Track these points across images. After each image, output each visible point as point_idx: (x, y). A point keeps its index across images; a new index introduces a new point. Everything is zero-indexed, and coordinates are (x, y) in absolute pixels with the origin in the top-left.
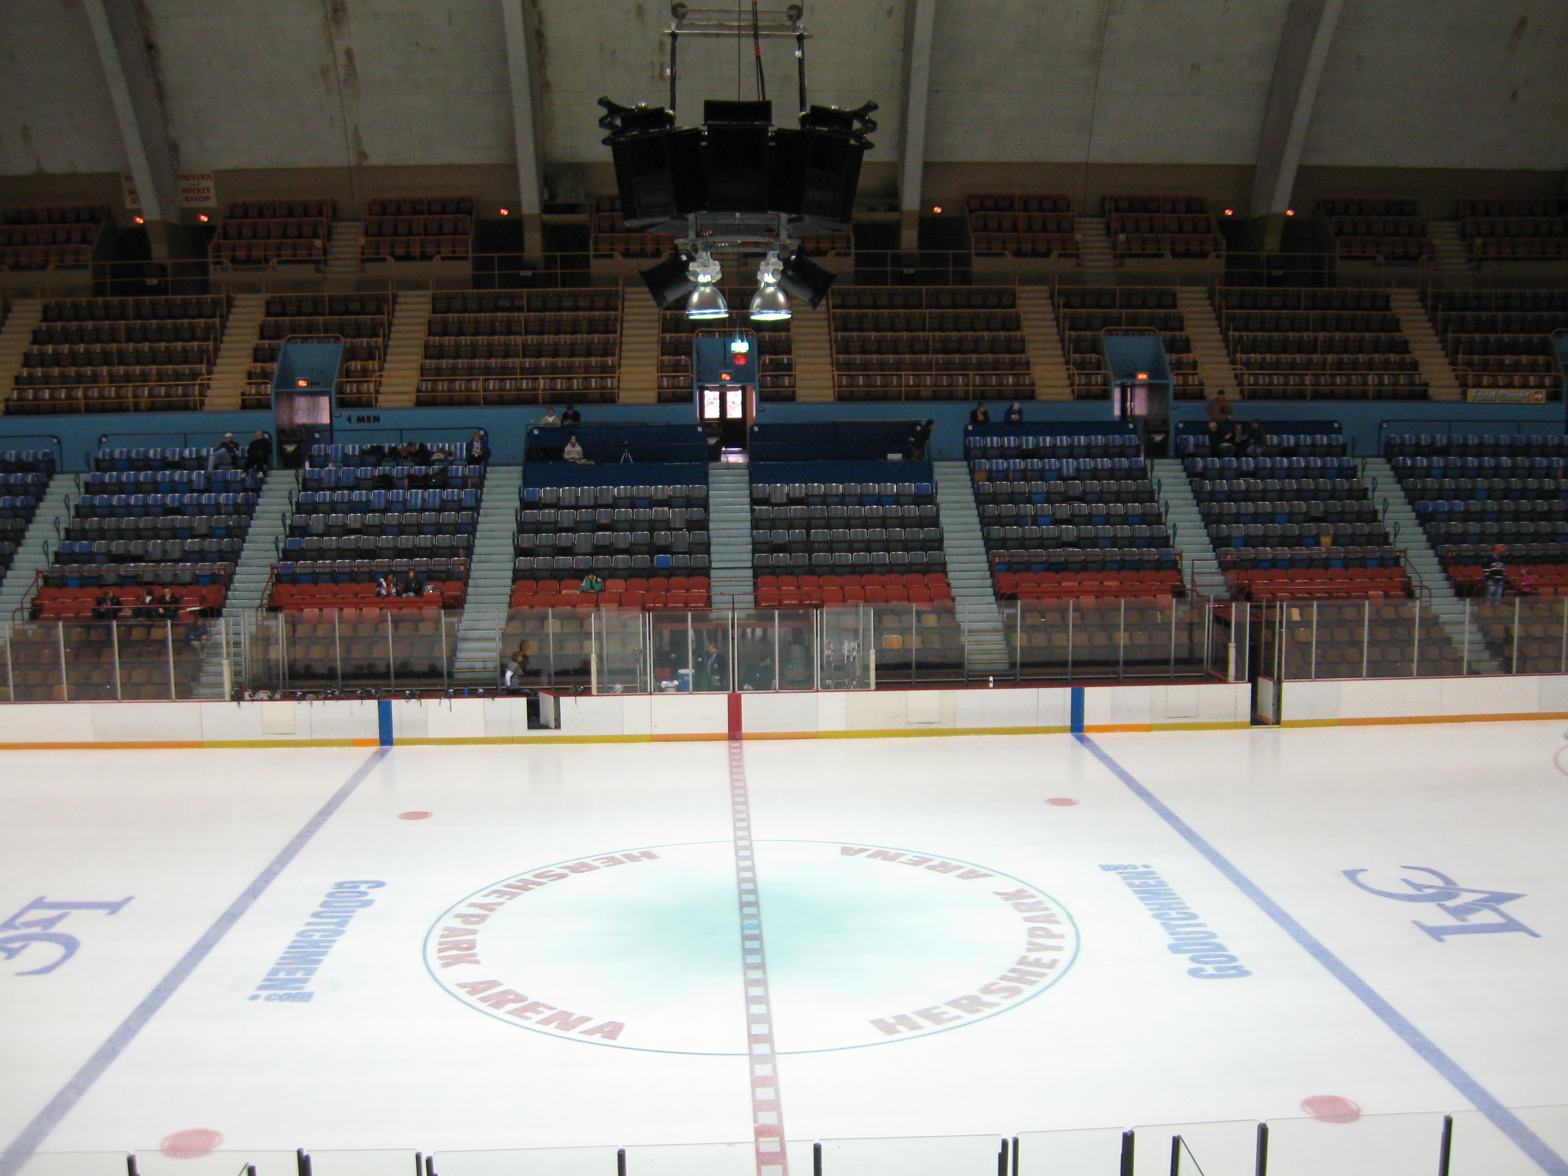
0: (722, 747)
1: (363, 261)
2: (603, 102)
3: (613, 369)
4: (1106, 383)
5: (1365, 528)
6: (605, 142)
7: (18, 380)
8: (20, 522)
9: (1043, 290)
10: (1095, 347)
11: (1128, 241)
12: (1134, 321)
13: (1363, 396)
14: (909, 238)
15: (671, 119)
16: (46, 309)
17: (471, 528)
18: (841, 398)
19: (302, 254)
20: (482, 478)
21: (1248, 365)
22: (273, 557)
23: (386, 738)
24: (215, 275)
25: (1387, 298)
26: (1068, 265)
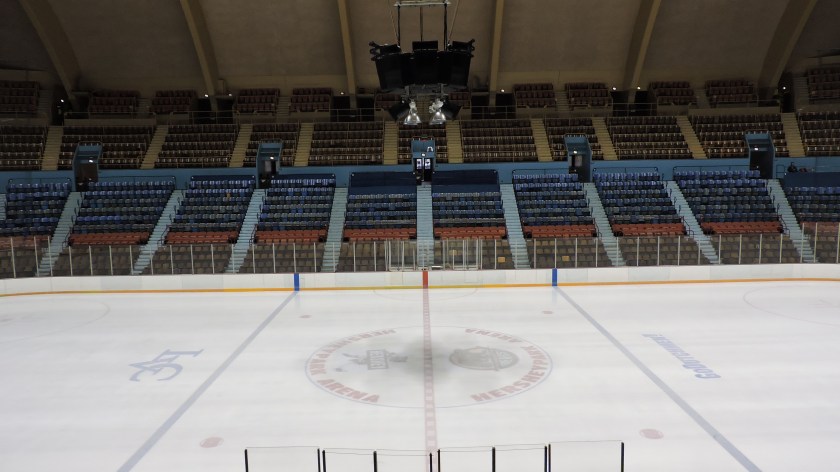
0: (421, 291)
1: (290, 112)
2: (372, 44)
3: (381, 151)
4: (566, 155)
5: (666, 208)
6: (373, 59)
7: (160, 155)
8: (161, 208)
9: (540, 120)
10: (561, 141)
11: (575, 101)
12: (576, 131)
13: (666, 158)
14: (492, 102)
15: (399, 50)
16: (170, 129)
17: (329, 210)
18: (465, 162)
19: (267, 109)
20: (334, 192)
21: (620, 146)
22: (256, 221)
23: (297, 287)
24: (235, 117)
25: (675, 120)
26: (552, 111)
